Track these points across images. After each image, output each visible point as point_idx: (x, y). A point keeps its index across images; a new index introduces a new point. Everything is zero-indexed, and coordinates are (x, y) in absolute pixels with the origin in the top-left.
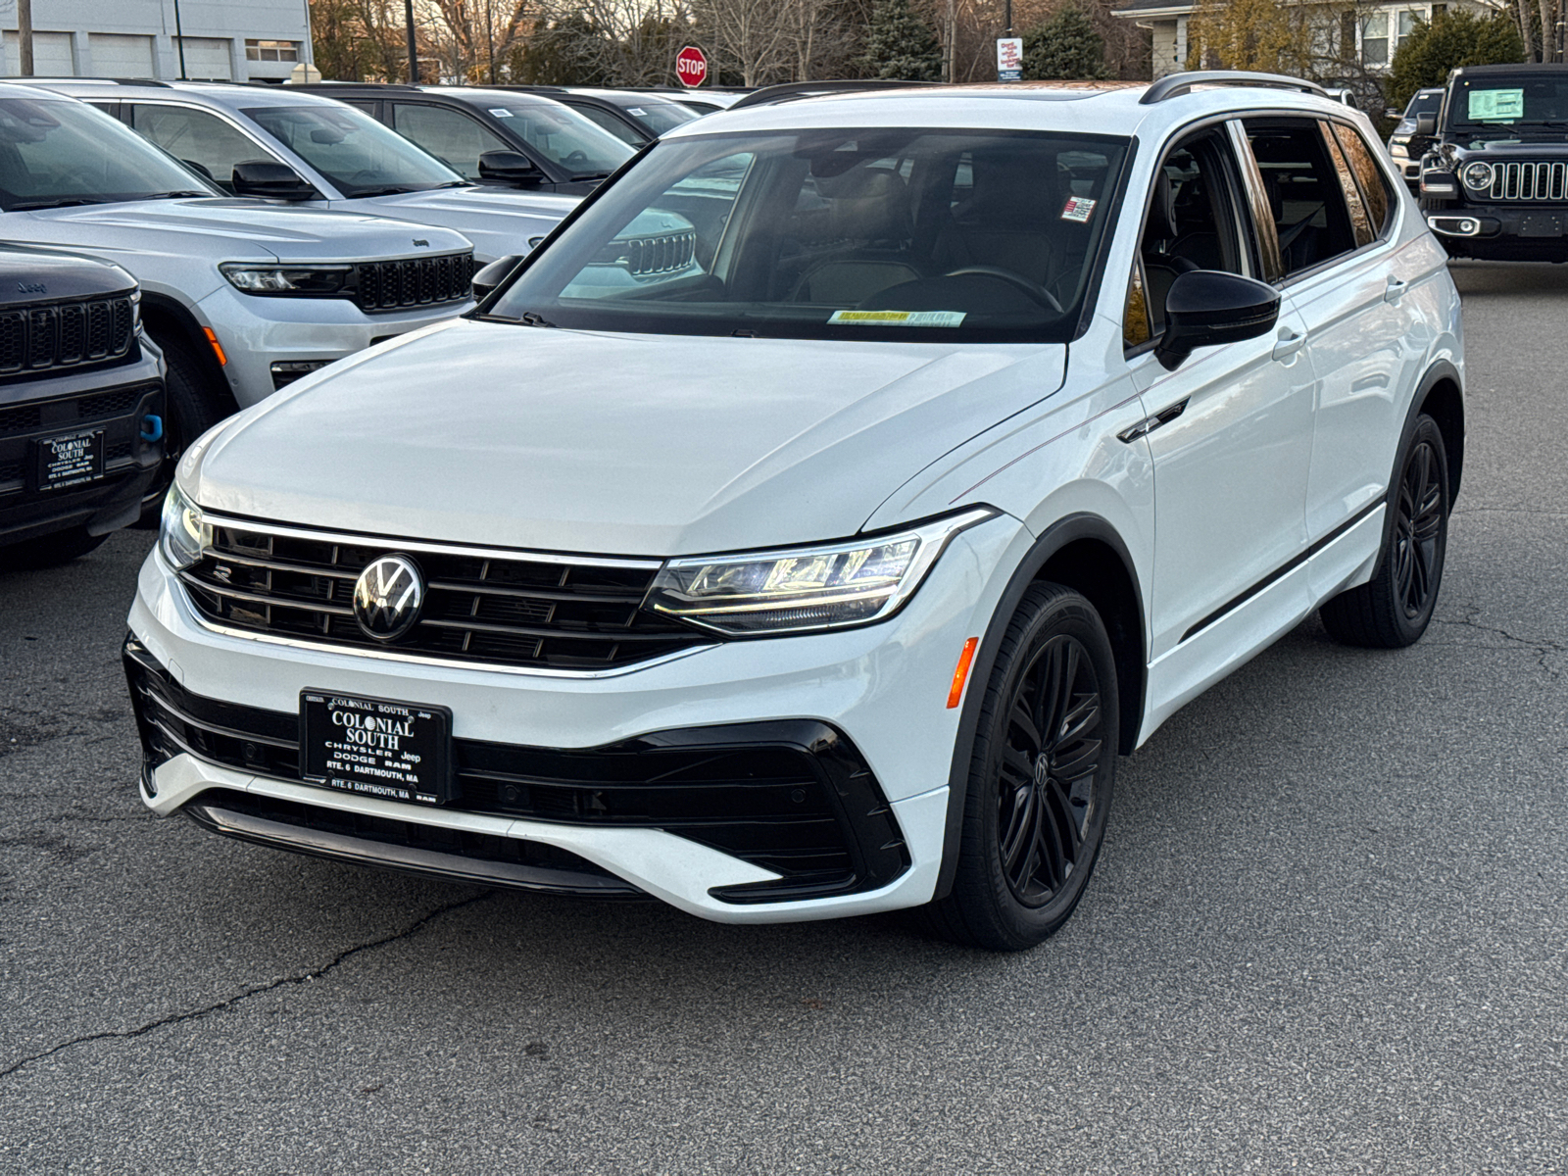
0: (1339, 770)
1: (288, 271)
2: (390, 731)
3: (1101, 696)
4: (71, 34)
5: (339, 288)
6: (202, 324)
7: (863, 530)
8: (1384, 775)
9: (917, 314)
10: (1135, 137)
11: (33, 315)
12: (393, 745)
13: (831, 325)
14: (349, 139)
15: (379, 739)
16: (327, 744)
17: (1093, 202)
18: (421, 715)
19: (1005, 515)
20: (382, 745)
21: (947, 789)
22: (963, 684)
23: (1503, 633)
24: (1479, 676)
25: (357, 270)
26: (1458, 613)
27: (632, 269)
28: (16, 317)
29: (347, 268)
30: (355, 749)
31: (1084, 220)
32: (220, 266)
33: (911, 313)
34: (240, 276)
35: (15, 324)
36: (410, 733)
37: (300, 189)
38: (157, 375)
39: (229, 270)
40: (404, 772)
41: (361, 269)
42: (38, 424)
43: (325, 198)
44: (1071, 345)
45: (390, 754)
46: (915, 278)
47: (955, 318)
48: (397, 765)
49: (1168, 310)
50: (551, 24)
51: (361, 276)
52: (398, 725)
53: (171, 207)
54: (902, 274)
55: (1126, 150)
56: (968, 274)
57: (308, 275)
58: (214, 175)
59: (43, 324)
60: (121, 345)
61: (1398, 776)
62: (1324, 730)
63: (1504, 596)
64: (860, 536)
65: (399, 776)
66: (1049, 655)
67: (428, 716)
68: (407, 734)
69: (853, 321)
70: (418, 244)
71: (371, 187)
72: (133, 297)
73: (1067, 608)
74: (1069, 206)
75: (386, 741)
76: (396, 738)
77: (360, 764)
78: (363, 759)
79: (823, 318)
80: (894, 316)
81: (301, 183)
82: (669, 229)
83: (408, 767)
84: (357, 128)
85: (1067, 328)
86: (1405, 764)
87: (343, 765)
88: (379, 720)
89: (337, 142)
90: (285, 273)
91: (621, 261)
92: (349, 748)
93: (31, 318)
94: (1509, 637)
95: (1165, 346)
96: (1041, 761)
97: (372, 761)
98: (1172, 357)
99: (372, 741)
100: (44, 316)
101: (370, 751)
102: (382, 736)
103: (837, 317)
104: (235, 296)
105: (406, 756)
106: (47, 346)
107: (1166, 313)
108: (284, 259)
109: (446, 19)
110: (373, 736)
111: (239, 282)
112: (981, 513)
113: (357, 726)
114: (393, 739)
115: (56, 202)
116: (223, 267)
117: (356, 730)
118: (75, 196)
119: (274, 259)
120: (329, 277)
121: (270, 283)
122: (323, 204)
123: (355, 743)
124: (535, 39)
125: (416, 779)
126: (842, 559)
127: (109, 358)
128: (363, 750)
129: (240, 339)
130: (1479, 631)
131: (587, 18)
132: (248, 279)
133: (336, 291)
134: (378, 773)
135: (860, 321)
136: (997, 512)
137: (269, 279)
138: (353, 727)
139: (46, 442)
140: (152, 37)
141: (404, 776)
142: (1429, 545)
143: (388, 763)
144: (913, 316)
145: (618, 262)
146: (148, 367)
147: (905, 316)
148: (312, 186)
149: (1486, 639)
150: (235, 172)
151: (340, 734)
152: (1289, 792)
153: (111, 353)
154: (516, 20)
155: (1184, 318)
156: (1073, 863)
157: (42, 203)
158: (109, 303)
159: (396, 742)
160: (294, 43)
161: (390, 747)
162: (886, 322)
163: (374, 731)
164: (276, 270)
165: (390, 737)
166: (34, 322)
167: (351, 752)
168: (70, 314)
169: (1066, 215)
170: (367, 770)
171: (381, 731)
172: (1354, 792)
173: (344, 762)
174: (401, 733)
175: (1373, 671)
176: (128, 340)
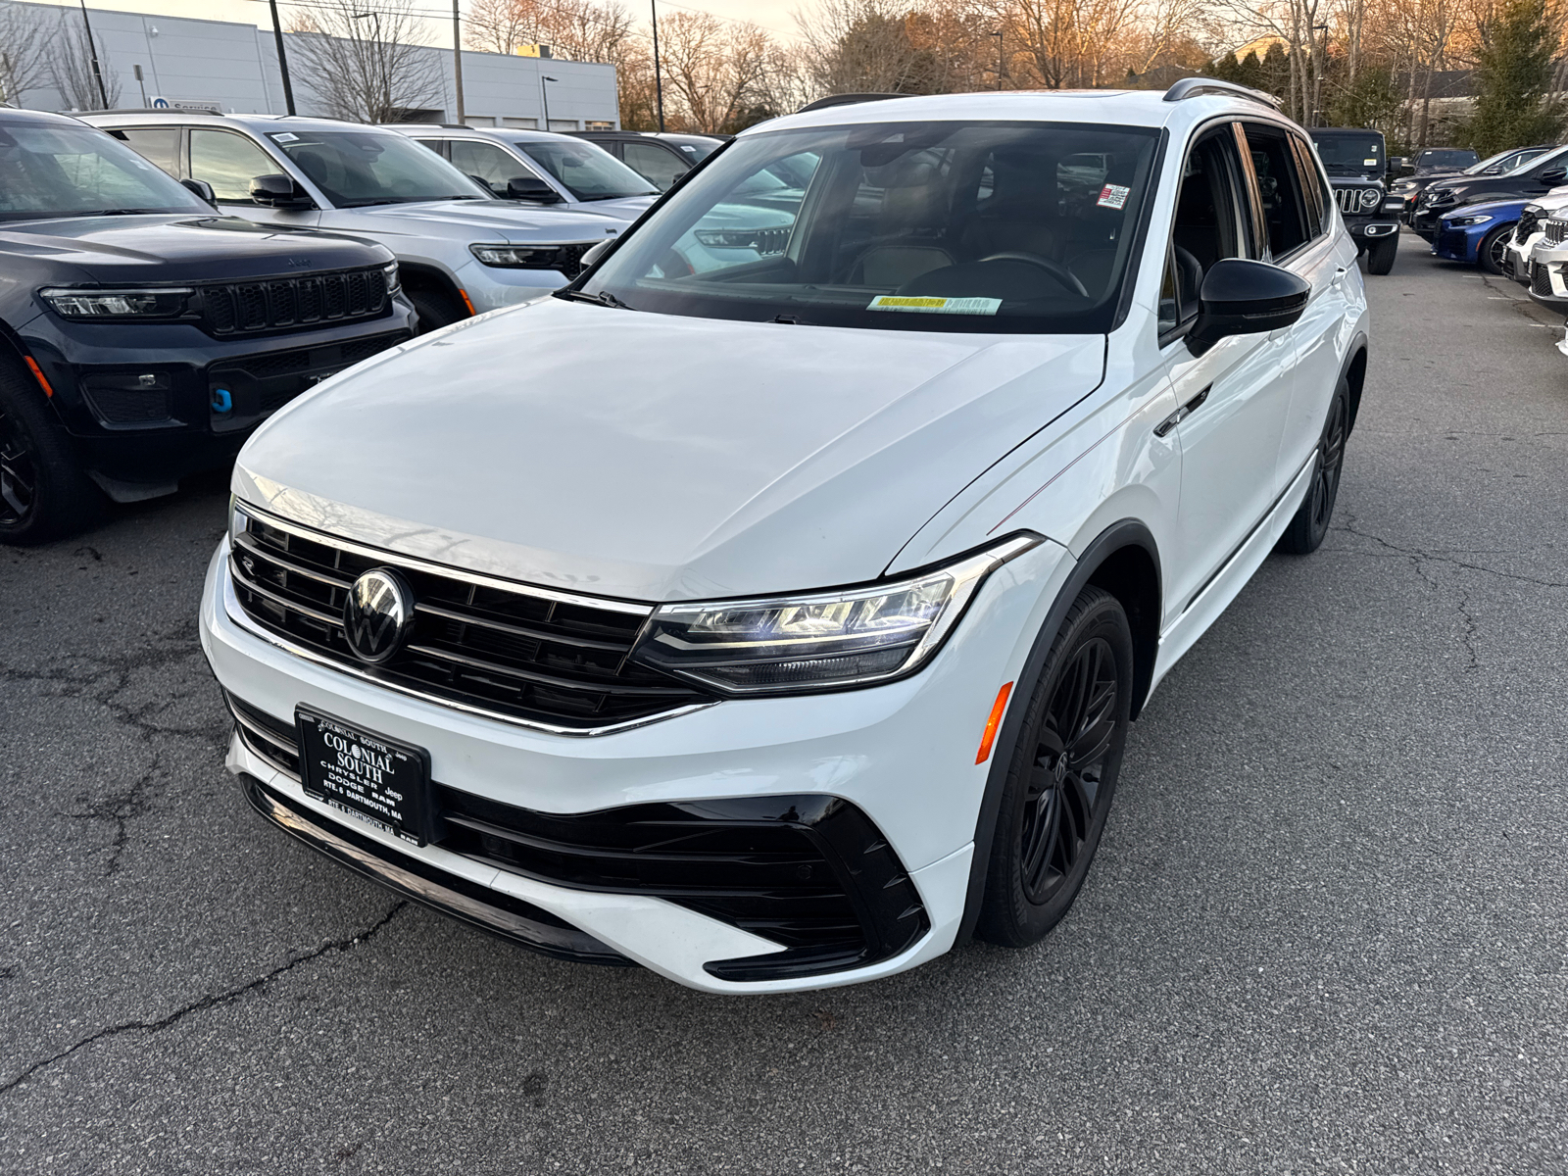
0: (1289, 687)
1: (518, 250)
2: (373, 764)
3: (1118, 683)
4: (494, 118)
5: (552, 263)
6: (459, 287)
7: (887, 574)
8: (1327, 695)
9: (954, 300)
10: (1165, 128)
11: (300, 283)
12: (377, 778)
13: (869, 311)
14: (587, 163)
15: (365, 768)
16: (322, 762)
17: (1127, 190)
18: (398, 755)
19: (1048, 542)
20: (368, 776)
21: (973, 845)
22: (995, 731)
23: (1379, 540)
24: (1375, 585)
25: (564, 250)
26: (1340, 520)
27: (760, 250)
28: (287, 285)
29: (557, 248)
30: (346, 774)
31: (1120, 207)
32: (470, 246)
33: (949, 299)
34: (486, 254)
35: (285, 290)
36: (391, 770)
37: (551, 195)
38: (406, 325)
39: (477, 249)
40: (390, 808)
41: (567, 249)
42: (307, 364)
43: (566, 202)
44: (1109, 335)
45: (376, 787)
46: (950, 264)
47: (991, 305)
48: (382, 798)
49: (1203, 299)
50: (747, 111)
51: (567, 254)
52: (380, 759)
53: (449, 206)
54: (940, 260)
55: (1157, 141)
56: (999, 259)
57: (531, 253)
58: (492, 187)
59: (309, 289)
60: (378, 305)
61: (1340, 696)
62: (1266, 640)
63: (1369, 505)
64: (883, 580)
65: (385, 810)
66: (1078, 663)
67: (405, 759)
68: (388, 770)
69: (892, 307)
70: (609, 232)
71: (595, 195)
72: (387, 269)
73: (1098, 616)
74: (1104, 193)
75: (371, 772)
76: (380, 772)
77: (352, 790)
78: (354, 786)
79: (863, 303)
80: (931, 302)
81: (551, 191)
82: (785, 224)
83: (392, 803)
84: (591, 156)
85: (1103, 317)
86: (1342, 682)
87: (337, 787)
88: (363, 750)
89: (579, 166)
90: (516, 251)
91: (753, 245)
92: (340, 771)
93: (298, 285)
94: (1385, 545)
95: (1195, 335)
96: (1062, 761)
97: (360, 789)
98: (1198, 345)
99: (360, 771)
100: (309, 284)
101: (358, 779)
102: (368, 766)
103: (877, 303)
104: (480, 268)
105: (389, 792)
106: (314, 306)
107: (1200, 301)
108: (512, 242)
109: (692, 109)
110: (359, 764)
111: (484, 258)
112: (1022, 542)
113: (346, 751)
114: (377, 773)
115: (372, 202)
116: (472, 248)
117: (345, 755)
118: (385, 198)
119: (506, 242)
120: (548, 254)
121: (506, 259)
122: (565, 206)
123: (344, 768)
124: (738, 119)
125: (399, 817)
126: (859, 606)
127: (367, 314)
128: (352, 776)
129: (488, 297)
130: (1361, 538)
131: (767, 107)
132: (491, 256)
133: (550, 264)
134: (367, 802)
135: (898, 307)
136: (1039, 538)
137: (505, 256)
138: (342, 751)
139: (312, 378)
140: (536, 120)
141: (389, 811)
142: (1330, 474)
143: (375, 795)
144: (950, 302)
145: (751, 245)
146: (398, 320)
147: (943, 302)
148: (558, 194)
149: (1367, 546)
150: (509, 184)
151: (332, 755)
152: (1251, 714)
153: (369, 310)
154: (730, 110)
155: (1217, 307)
156: (1083, 839)
157: (363, 203)
158: (365, 274)
159: (380, 776)
160: (611, 123)
161: (375, 779)
162: (923, 308)
163: (360, 760)
164: (511, 249)
165: (374, 769)
166: (302, 288)
167: (342, 776)
168: (332, 282)
169: (1102, 202)
170: (357, 797)
171: (366, 762)
172: (1308, 716)
173: (338, 785)
174: (383, 768)
175: (1290, 576)
176: (383, 300)
